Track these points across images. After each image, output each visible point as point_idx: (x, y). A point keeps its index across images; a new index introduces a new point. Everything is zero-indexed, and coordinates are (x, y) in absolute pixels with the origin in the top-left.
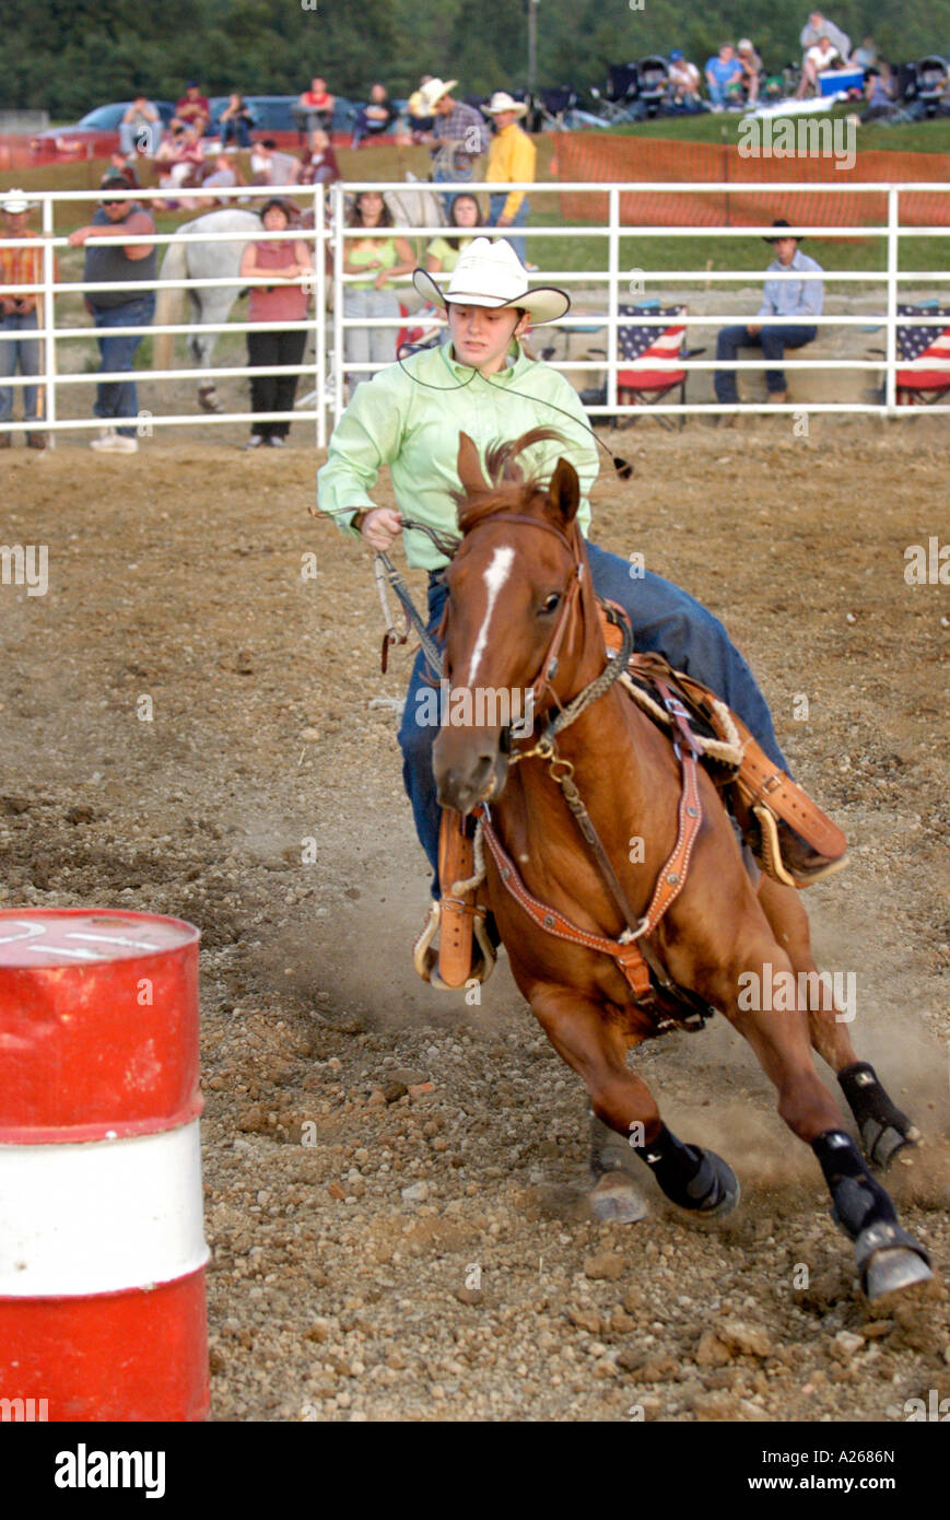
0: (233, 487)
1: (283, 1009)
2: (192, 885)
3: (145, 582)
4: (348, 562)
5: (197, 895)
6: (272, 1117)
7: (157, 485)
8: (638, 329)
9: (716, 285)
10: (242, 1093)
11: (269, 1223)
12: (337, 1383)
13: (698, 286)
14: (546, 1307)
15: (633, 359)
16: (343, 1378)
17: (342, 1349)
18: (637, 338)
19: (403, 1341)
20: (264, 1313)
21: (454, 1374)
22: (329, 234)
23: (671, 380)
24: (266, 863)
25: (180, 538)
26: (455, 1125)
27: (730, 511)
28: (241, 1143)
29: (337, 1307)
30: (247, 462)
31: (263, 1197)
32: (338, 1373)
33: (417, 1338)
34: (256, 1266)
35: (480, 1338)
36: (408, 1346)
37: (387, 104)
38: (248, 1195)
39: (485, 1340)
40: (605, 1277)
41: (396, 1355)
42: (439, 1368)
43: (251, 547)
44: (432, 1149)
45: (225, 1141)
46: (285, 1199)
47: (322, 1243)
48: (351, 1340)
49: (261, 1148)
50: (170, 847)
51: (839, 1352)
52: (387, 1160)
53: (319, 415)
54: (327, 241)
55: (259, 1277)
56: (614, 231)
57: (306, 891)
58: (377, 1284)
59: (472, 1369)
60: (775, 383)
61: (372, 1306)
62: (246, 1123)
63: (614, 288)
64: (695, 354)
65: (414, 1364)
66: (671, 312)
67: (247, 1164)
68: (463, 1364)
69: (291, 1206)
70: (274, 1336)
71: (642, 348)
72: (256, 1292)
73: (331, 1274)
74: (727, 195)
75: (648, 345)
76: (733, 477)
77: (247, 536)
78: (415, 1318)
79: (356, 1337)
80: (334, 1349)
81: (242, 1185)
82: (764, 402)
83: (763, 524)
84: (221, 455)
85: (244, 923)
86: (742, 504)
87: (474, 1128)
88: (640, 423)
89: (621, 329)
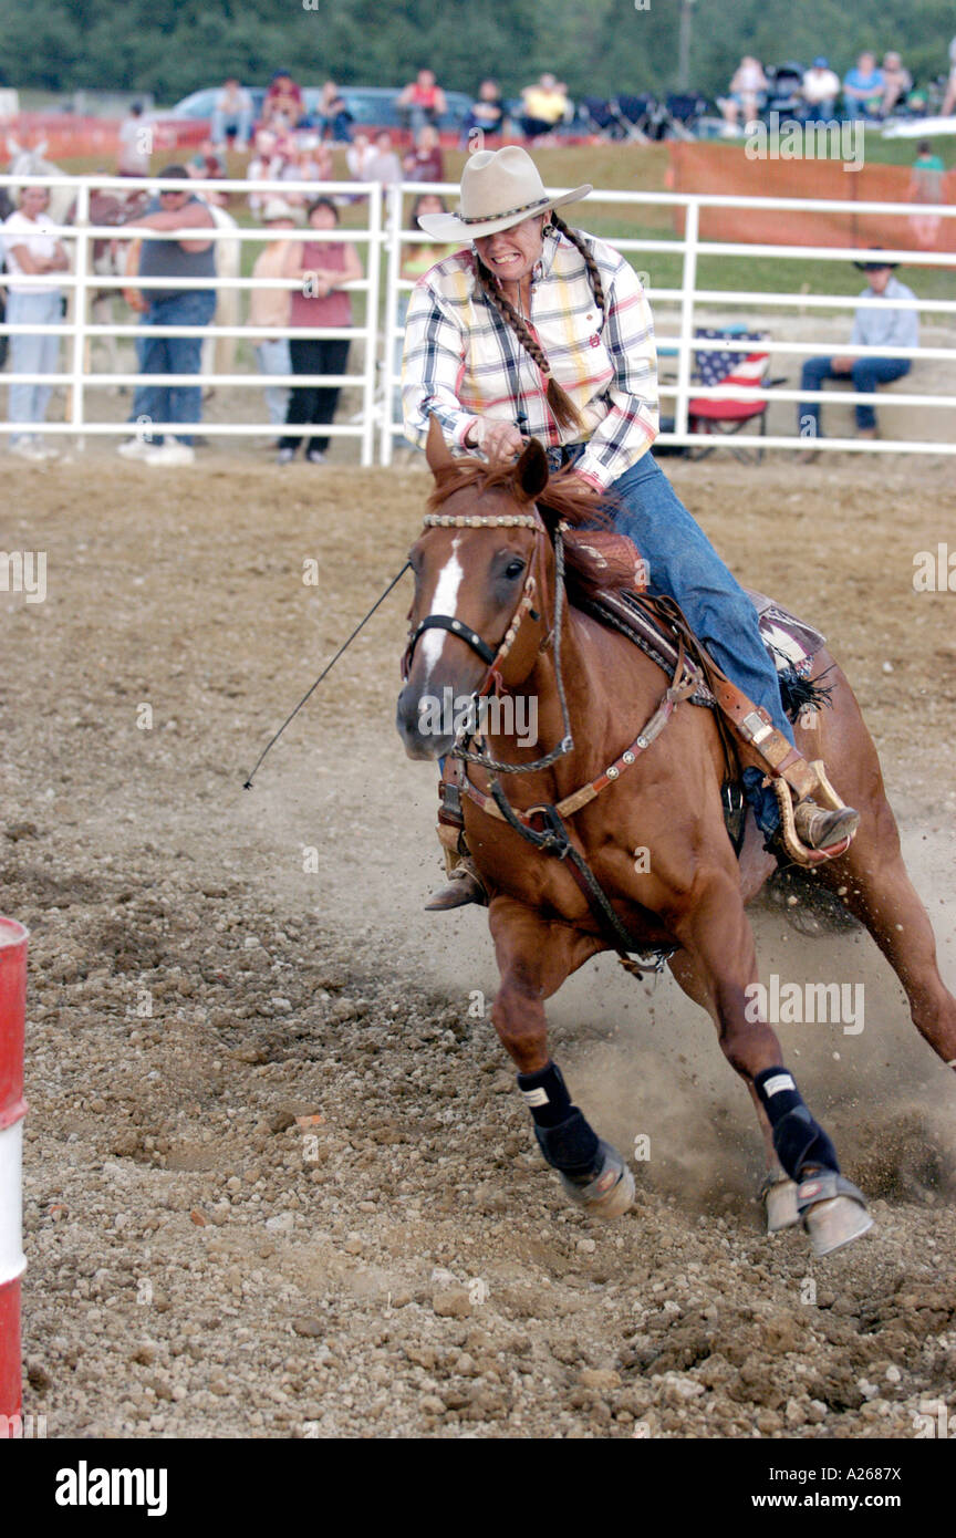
0: (264, 502)
1: (184, 1034)
2: (122, 907)
3: (147, 595)
4: (368, 586)
5: (125, 917)
6: (149, 1142)
7: (181, 498)
8: (717, 354)
9: (812, 312)
10: (123, 1116)
11: (122, 1246)
12: (157, 1405)
13: (792, 312)
14: (386, 1341)
15: (710, 385)
16: (163, 1402)
17: (168, 1373)
18: (717, 364)
19: (233, 1368)
20: (97, 1334)
21: (278, 1403)
22: (384, 236)
23: (750, 411)
24: (206, 890)
25: (194, 553)
26: (339, 1159)
27: (787, 552)
28: (112, 1166)
29: (173, 1332)
30: (284, 477)
31: (121, 1219)
32: (159, 1396)
33: (247, 1366)
34: (98, 1288)
35: (311, 1368)
36: (237, 1374)
37: (498, 104)
38: (106, 1217)
39: (316, 1370)
40: (454, 1315)
41: (222, 1382)
42: (264, 1396)
43: (269, 567)
44: (309, 1181)
45: (95, 1164)
46: (143, 1224)
47: (170, 1268)
48: (178, 1364)
49: (130, 1172)
50: (110, 869)
51: (673, 1400)
52: (259, 1190)
53: (366, 432)
54: (382, 245)
55: (99, 1299)
56: (691, 248)
57: (239, 918)
58: (221, 1312)
59: (298, 1398)
60: (865, 419)
61: (210, 1332)
62: (120, 1147)
63: (688, 308)
64: (777, 383)
65: (238, 1391)
66: (754, 337)
67: (112, 1187)
68: (288, 1394)
69: (149, 1231)
70: (101, 1356)
71: (721, 375)
72: (94, 1314)
73: (174, 1299)
74: (854, 216)
75: (727, 372)
76: (800, 515)
77: (267, 555)
78: (250, 1347)
79: (184, 1362)
80: (158, 1371)
81: (101, 1207)
82: (852, 437)
83: (819, 565)
84: (257, 469)
85: (169, 948)
86: (801, 544)
87: (358, 1163)
88: (714, 455)
89: (697, 354)
